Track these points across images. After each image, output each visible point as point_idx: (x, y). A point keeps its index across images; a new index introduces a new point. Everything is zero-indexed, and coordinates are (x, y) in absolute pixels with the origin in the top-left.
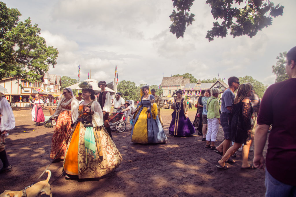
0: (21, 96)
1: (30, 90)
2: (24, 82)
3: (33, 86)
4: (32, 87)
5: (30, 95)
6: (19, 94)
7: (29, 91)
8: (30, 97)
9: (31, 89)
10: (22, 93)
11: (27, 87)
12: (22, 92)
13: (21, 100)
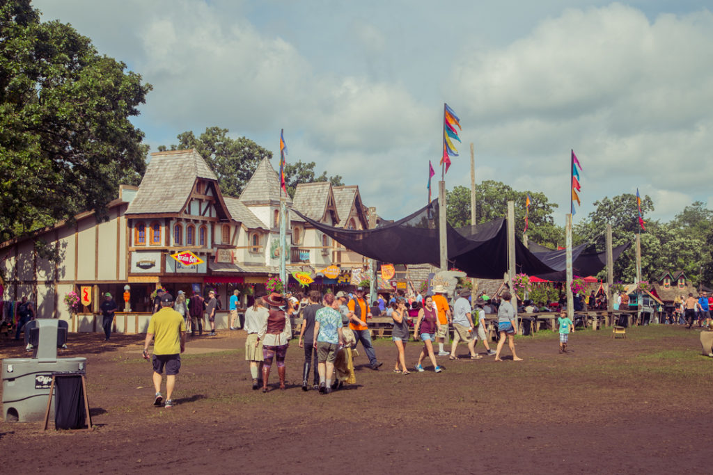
0: (127, 288)
1: (156, 257)
2: (136, 226)
3: (168, 243)
4: (163, 245)
5: (156, 280)
6: (120, 279)
7: (153, 265)
8: (159, 287)
9: (159, 254)
10: (130, 274)
11: (148, 245)
12: (130, 268)
13: (127, 305)
